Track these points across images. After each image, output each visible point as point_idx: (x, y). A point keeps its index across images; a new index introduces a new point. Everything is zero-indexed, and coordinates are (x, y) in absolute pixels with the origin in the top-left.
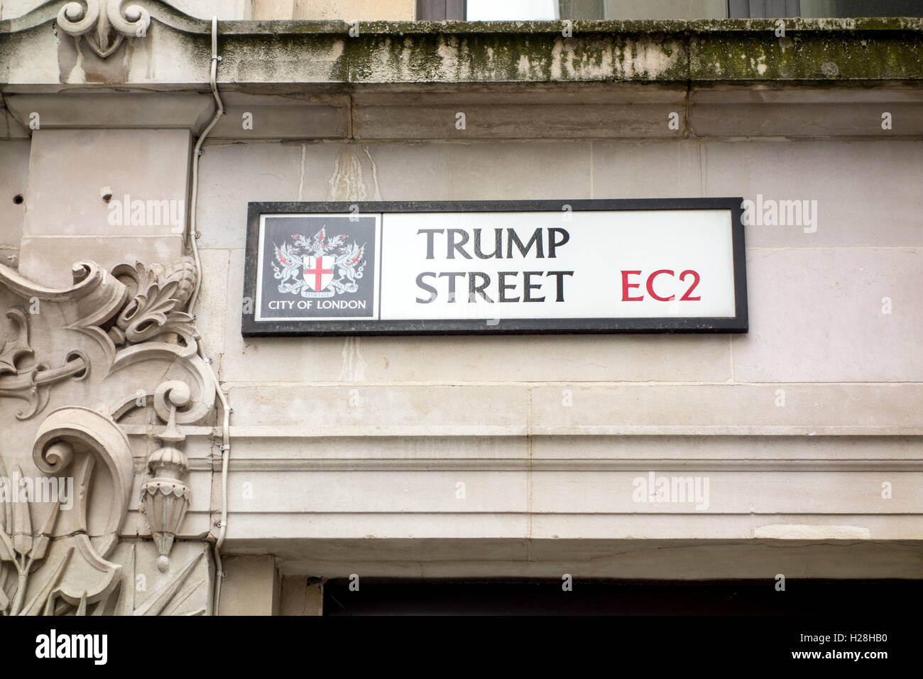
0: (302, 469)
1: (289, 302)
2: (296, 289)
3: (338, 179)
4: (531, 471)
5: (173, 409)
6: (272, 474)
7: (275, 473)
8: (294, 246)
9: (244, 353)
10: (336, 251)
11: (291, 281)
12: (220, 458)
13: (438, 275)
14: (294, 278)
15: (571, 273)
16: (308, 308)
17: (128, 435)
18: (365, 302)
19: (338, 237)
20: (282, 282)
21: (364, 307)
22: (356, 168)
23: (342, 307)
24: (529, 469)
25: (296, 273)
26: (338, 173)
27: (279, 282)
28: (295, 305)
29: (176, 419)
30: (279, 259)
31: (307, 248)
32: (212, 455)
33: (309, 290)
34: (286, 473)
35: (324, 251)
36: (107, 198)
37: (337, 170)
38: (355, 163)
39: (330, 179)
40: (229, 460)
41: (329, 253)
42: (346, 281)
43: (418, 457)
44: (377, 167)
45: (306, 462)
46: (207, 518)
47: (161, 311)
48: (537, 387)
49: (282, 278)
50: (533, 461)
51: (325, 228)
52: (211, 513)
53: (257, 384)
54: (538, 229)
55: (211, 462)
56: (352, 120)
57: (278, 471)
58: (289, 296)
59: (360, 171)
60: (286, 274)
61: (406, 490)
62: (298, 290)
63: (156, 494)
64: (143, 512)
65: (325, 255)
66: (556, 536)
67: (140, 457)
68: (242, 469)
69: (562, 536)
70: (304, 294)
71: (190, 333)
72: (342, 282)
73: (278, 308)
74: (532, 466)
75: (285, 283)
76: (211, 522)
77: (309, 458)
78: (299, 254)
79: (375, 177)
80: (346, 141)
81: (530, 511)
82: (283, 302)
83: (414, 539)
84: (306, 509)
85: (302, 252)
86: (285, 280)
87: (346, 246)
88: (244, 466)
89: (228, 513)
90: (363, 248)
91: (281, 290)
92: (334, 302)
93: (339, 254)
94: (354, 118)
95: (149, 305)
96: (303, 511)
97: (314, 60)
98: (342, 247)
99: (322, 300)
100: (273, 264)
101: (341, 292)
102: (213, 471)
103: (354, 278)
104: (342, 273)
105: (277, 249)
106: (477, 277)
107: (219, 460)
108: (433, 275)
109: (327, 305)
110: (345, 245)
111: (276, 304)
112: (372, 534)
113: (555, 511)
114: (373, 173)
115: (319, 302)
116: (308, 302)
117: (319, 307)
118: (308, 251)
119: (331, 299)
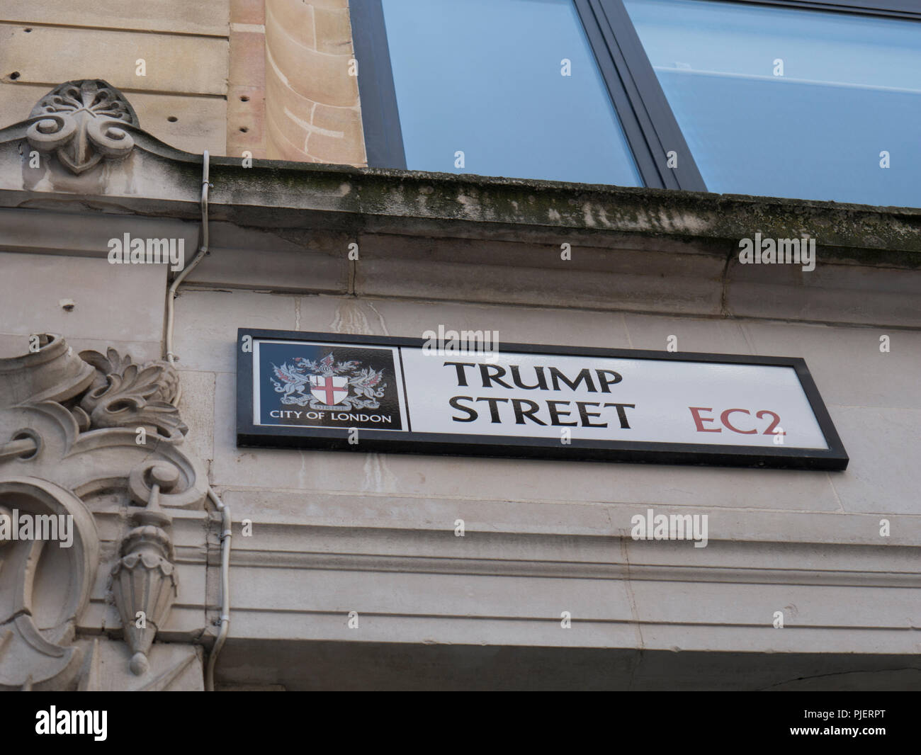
0: (328, 567)
1: (295, 412)
2: (304, 402)
3: (340, 325)
4: (629, 580)
5: (156, 489)
6: (288, 571)
7: (292, 570)
8: (296, 366)
9: (239, 461)
10: (348, 373)
11: (296, 394)
12: (219, 547)
13: (475, 399)
14: (300, 392)
15: (633, 406)
16: (320, 418)
17: (94, 514)
18: (390, 417)
19: (350, 362)
20: (285, 395)
21: (390, 421)
22: (360, 318)
23: (362, 420)
24: (627, 576)
25: (301, 389)
26: (340, 320)
27: (282, 394)
28: (303, 416)
29: (160, 500)
30: (280, 377)
31: (313, 369)
32: (207, 544)
33: (320, 403)
34: (308, 571)
35: (334, 372)
36: (69, 308)
37: (338, 319)
38: (359, 314)
39: (330, 324)
40: (231, 550)
41: (341, 374)
42: (363, 398)
43: (482, 556)
44: (384, 318)
45: (335, 557)
46: (201, 613)
47: (141, 395)
48: (613, 507)
49: (285, 392)
50: (631, 567)
51: (333, 354)
52: (206, 609)
53: (258, 489)
54: (583, 370)
55: (205, 552)
56: (355, 272)
57: (295, 568)
58: (295, 407)
59: (365, 320)
60: (289, 388)
61: (471, 594)
62: (306, 403)
63: (136, 567)
64: (111, 604)
65: (336, 376)
66: (677, 648)
67: (108, 541)
68: (247, 563)
69: (683, 648)
70: (313, 407)
71: (175, 424)
72: (359, 398)
73: (282, 416)
74: (630, 573)
75: (288, 396)
76: (206, 618)
77: (339, 552)
78: (304, 374)
79: (384, 327)
80: (345, 297)
81: (637, 620)
82: (288, 413)
83: (489, 646)
84: (338, 608)
85: (307, 371)
86: (289, 393)
87: (361, 370)
88: (249, 560)
89: (232, 610)
90: (380, 373)
91: (284, 401)
92: (351, 415)
93: (353, 376)
94: (357, 270)
95: (124, 387)
96: (334, 610)
97: (319, 195)
98: (355, 370)
99: (336, 413)
100: (271, 379)
101: (360, 407)
102: (207, 564)
103: (374, 397)
104: (358, 391)
105: (275, 367)
106: (522, 404)
107: (217, 549)
108: (471, 399)
109: (342, 417)
110: (359, 369)
111: (280, 413)
112: (431, 639)
113: (669, 621)
114: (380, 323)
115: (333, 414)
116: (320, 414)
117: (333, 418)
118: (314, 371)
119: (348, 413)
